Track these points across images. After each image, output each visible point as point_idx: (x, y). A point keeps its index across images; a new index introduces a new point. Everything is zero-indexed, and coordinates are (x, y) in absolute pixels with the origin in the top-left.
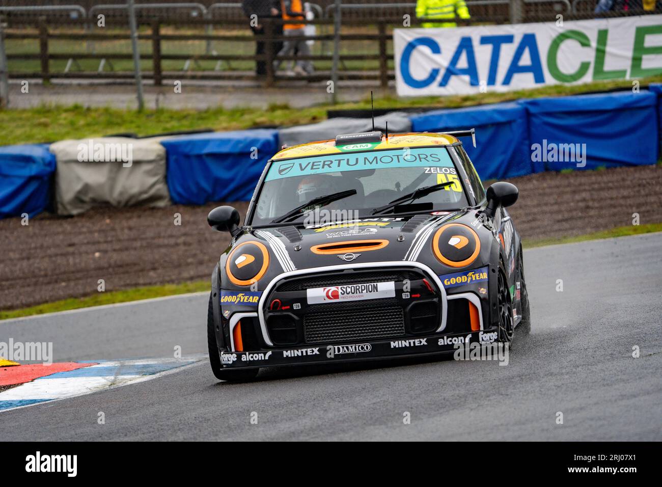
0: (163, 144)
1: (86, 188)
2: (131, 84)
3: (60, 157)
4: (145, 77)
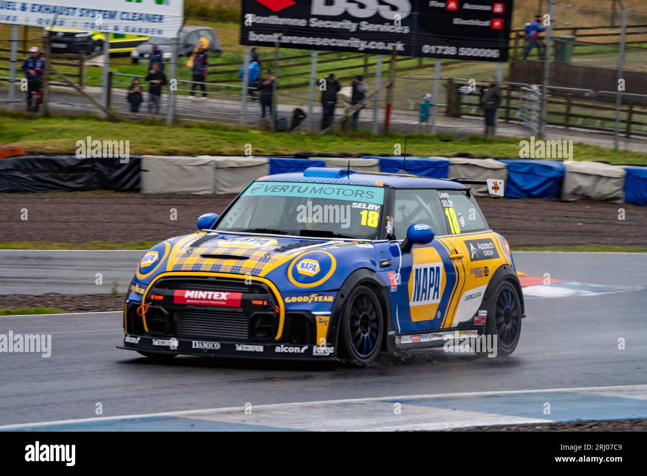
0: (625, 170)
1: (579, 188)
2: (612, 135)
3: (568, 169)
4: (621, 132)
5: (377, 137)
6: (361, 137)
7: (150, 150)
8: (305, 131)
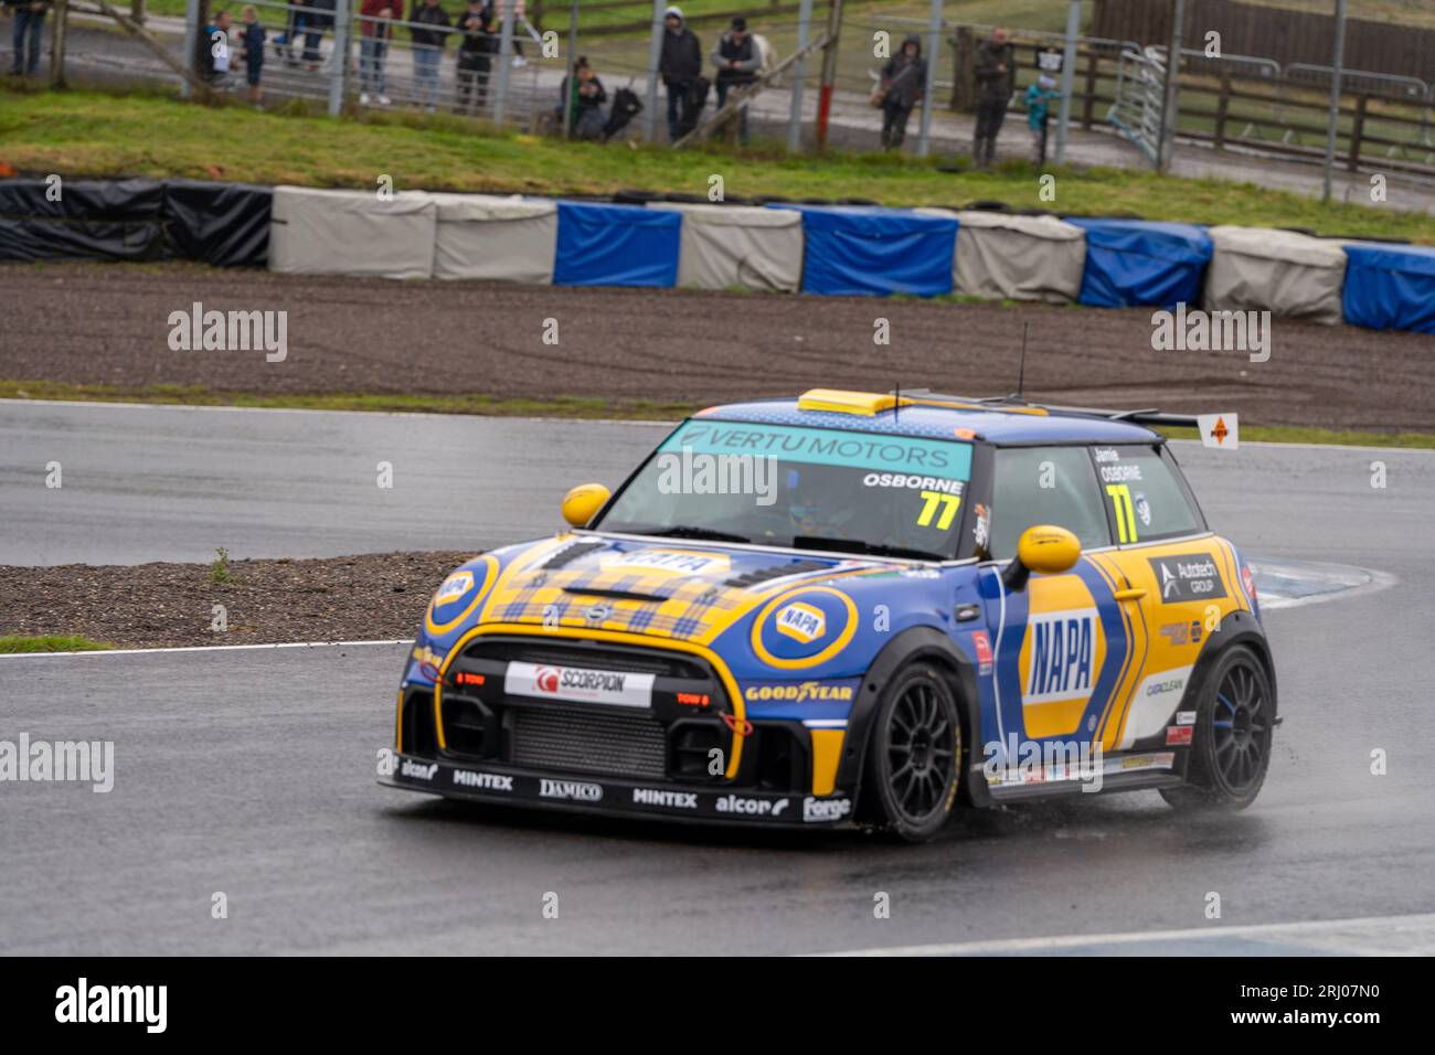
0: (1345, 249)
1: (1244, 286)
2: (1319, 165)
3: (1219, 245)
4: (1338, 159)
5: (797, 158)
6: (762, 157)
7: (291, 176)
8: (638, 141)
